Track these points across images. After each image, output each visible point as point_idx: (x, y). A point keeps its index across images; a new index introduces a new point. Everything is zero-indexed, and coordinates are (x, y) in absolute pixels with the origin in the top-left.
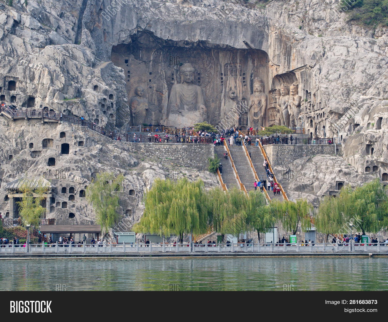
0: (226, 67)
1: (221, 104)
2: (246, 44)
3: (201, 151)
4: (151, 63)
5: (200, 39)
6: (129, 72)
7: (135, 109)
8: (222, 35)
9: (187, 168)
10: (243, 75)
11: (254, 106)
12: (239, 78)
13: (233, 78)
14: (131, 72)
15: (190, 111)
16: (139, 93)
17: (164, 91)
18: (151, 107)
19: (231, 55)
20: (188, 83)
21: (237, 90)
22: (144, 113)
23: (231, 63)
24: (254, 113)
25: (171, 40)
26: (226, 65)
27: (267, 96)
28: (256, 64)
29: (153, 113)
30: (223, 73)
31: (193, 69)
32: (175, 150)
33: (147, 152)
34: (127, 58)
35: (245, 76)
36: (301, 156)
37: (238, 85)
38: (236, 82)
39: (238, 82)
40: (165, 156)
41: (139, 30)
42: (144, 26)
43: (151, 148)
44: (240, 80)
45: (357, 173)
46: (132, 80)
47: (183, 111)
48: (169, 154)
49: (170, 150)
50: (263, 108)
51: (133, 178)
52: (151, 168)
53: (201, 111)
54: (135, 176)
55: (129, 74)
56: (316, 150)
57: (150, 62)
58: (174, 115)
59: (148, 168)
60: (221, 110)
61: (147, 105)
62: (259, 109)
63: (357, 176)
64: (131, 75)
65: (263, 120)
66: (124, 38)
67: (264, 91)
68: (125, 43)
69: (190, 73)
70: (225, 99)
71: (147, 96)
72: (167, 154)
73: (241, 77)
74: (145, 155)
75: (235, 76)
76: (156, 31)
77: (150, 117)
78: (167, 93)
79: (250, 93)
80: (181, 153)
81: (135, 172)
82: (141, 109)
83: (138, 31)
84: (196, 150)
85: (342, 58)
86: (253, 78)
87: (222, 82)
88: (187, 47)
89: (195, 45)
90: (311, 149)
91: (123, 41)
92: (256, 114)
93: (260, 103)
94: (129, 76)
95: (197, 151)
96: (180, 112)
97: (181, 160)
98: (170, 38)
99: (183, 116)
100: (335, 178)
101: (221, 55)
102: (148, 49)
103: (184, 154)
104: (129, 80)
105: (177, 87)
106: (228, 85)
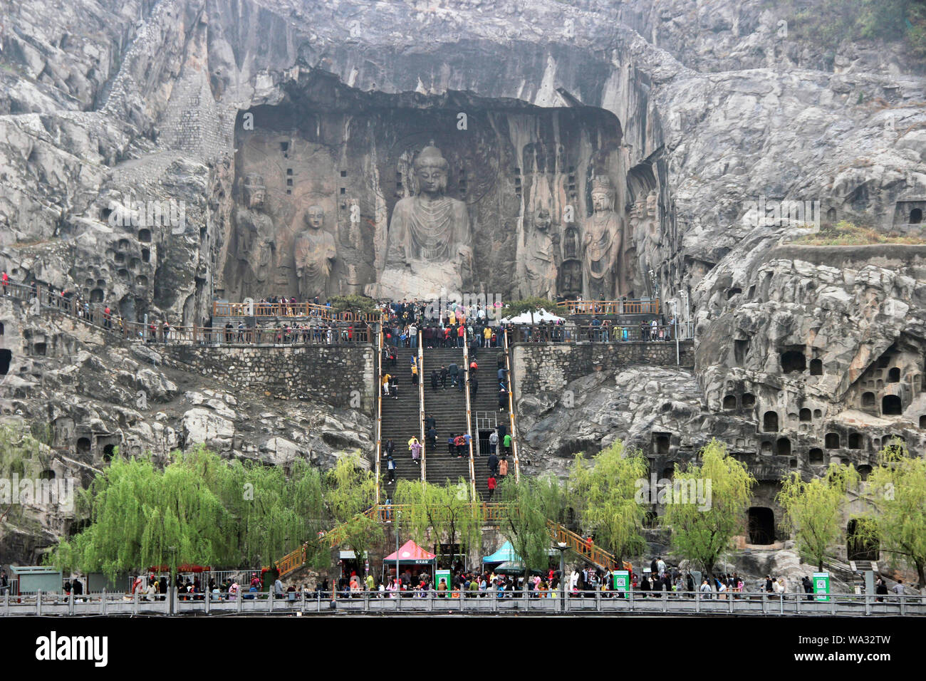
0: (527, 153)
1: (516, 243)
2: (567, 96)
3: (339, 361)
4: (345, 148)
5: (451, 88)
6: (290, 172)
7: (304, 260)
8: (503, 77)
9: (304, 404)
10: (570, 168)
11: (590, 246)
12: (560, 178)
13: (545, 180)
14: (295, 172)
15: (432, 261)
16: (312, 220)
17: (376, 213)
18: (345, 254)
19: (538, 125)
20: (429, 193)
21: (554, 207)
22: (325, 269)
23: (538, 143)
24: (593, 262)
25: (379, 93)
26: (529, 148)
27: (623, 222)
28: (599, 145)
29: (352, 268)
30: (521, 168)
31: (441, 160)
32: (277, 359)
33: (207, 366)
34: (284, 139)
35: (573, 174)
36: (589, 370)
37: (556, 196)
38: (551, 189)
39: (556, 188)
40: (252, 374)
41: (303, 70)
42: (315, 60)
43: (217, 358)
44: (562, 183)
45: (704, 413)
46: (297, 191)
47: (415, 261)
48: (262, 369)
49: (263, 360)
50: (614, 251)
51: (153, 430)
52: (204, 405)
53: (459, 261)
54: (158, 426)
55: (289, 177)
56: (627, 356)
57: (342, 145)
58: (394, 271)
59: (196, 405)
60: (518, 257)
61: (333, 248)
62: (603, 252)
63: (701, 420)
64: (295, 179)
65: (614, 280)
66: (265, 91)
67: (616, 209)
68: (269, 102)
69: (434, 170)
70: (526, 230)
71: (336, 228)
72: (256, 369)
73: (564, 176)
74: (203, 375)
75: (550, 174)
76: (343, 73)
77: (344, 277)
78: (385, 220)
79: (585, 214)
80: (291, 366)
81: (163, 415)
82: (315, 258)
83: (301, 74)
84: (327, 359)
85: (740, 124)
86: (592, 177)
87: (518, 189)
88: (424, 107)
89: (441, 102)
90: (616, 354)
91: (266, 99)
92: (596, 266)
93: (605, 236)
94: (290, 182)
95: (329, 361)
96: (408, 265)
97: (291, 383)
98: (377, 88)
99: (413, 273)
100: (651, 424)
101: (512, 125)
102: (336, 116)
103: (297, 370)
104: (289, 192)
105: (406, 204)
106: (532, 195)
